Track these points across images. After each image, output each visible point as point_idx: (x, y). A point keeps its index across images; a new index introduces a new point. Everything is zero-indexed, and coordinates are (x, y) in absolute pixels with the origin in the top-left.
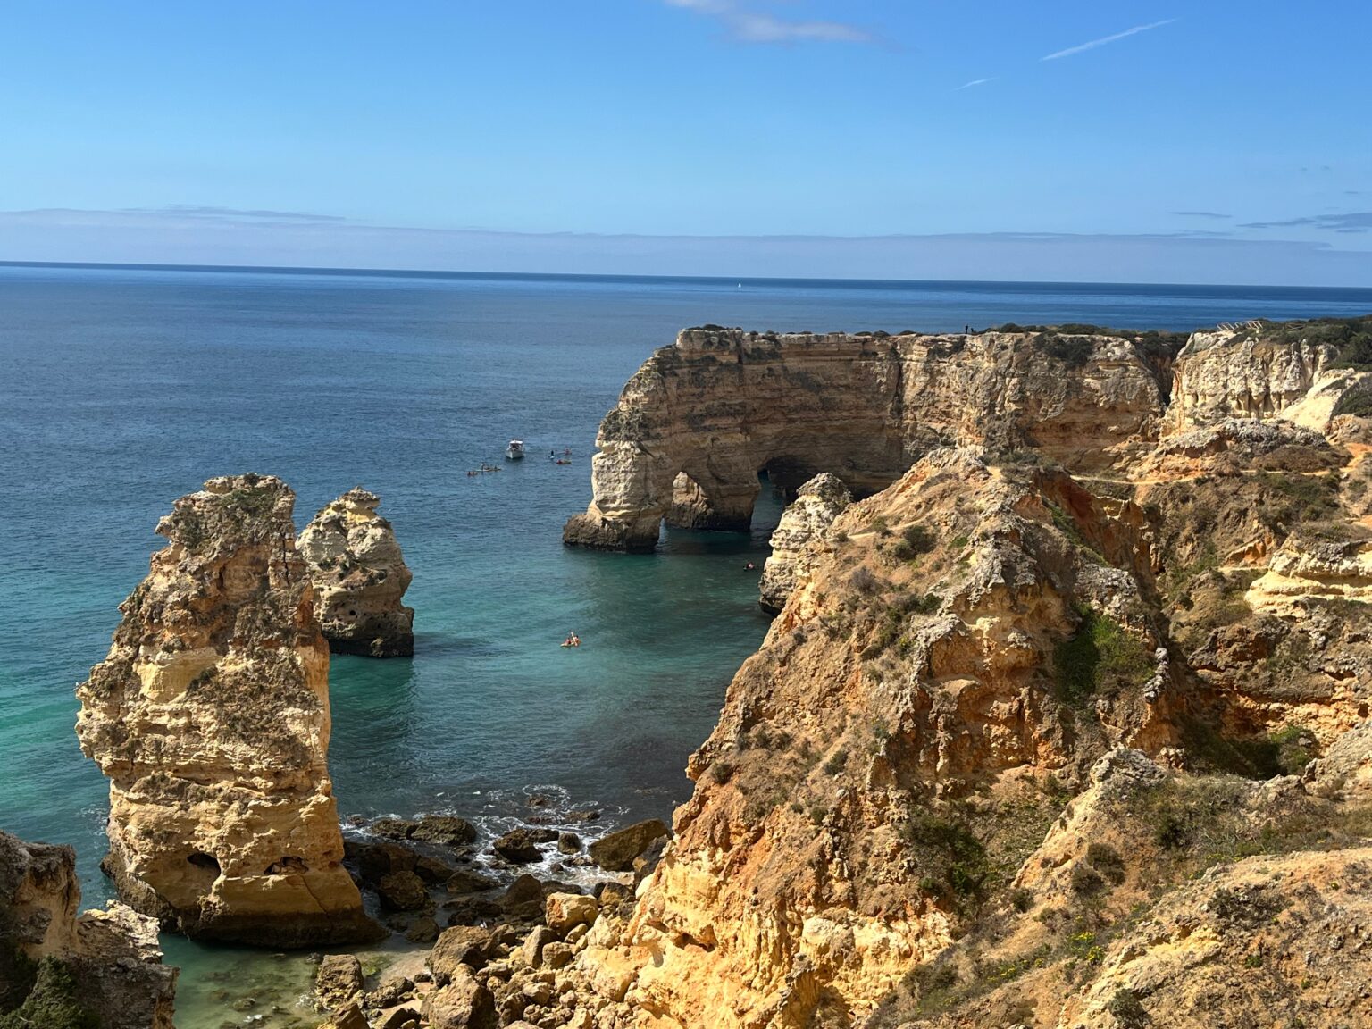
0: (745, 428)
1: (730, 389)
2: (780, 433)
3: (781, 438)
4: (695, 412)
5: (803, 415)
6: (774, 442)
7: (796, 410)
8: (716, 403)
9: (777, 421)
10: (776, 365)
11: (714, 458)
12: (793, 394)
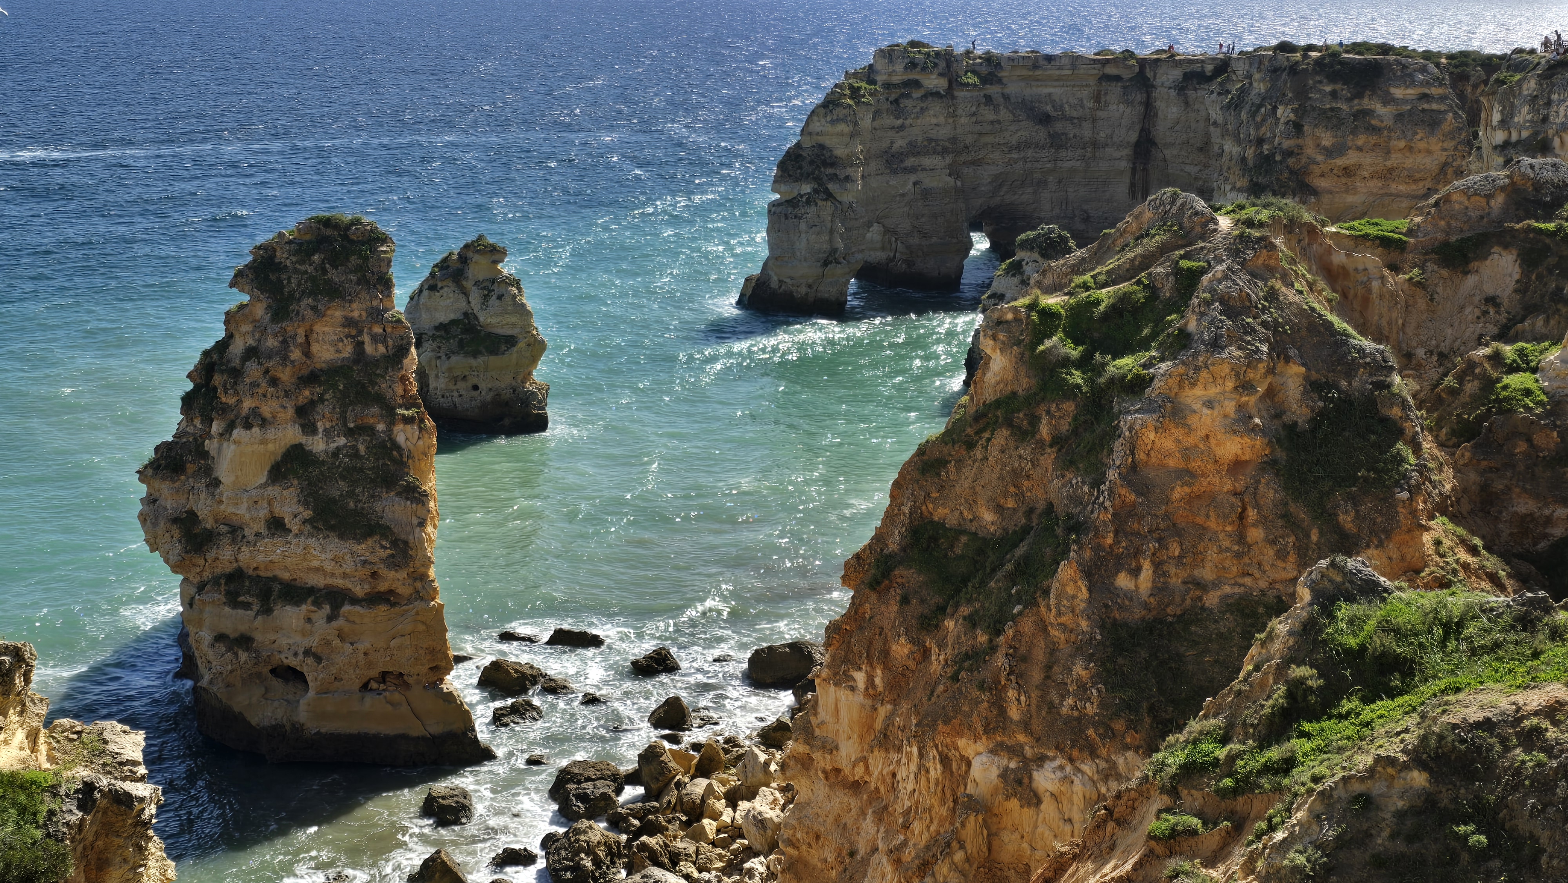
0: (955, 170)
1: (935, 121)
2: (999, 175)
3: (999, 182)
4: (894, 149)
5: (1027, 153)
6: (990, 188)
7: (1018, 148)
8: (920, 138)
9: (994, 162)
10: (995, 91)
12: (1015, 128)
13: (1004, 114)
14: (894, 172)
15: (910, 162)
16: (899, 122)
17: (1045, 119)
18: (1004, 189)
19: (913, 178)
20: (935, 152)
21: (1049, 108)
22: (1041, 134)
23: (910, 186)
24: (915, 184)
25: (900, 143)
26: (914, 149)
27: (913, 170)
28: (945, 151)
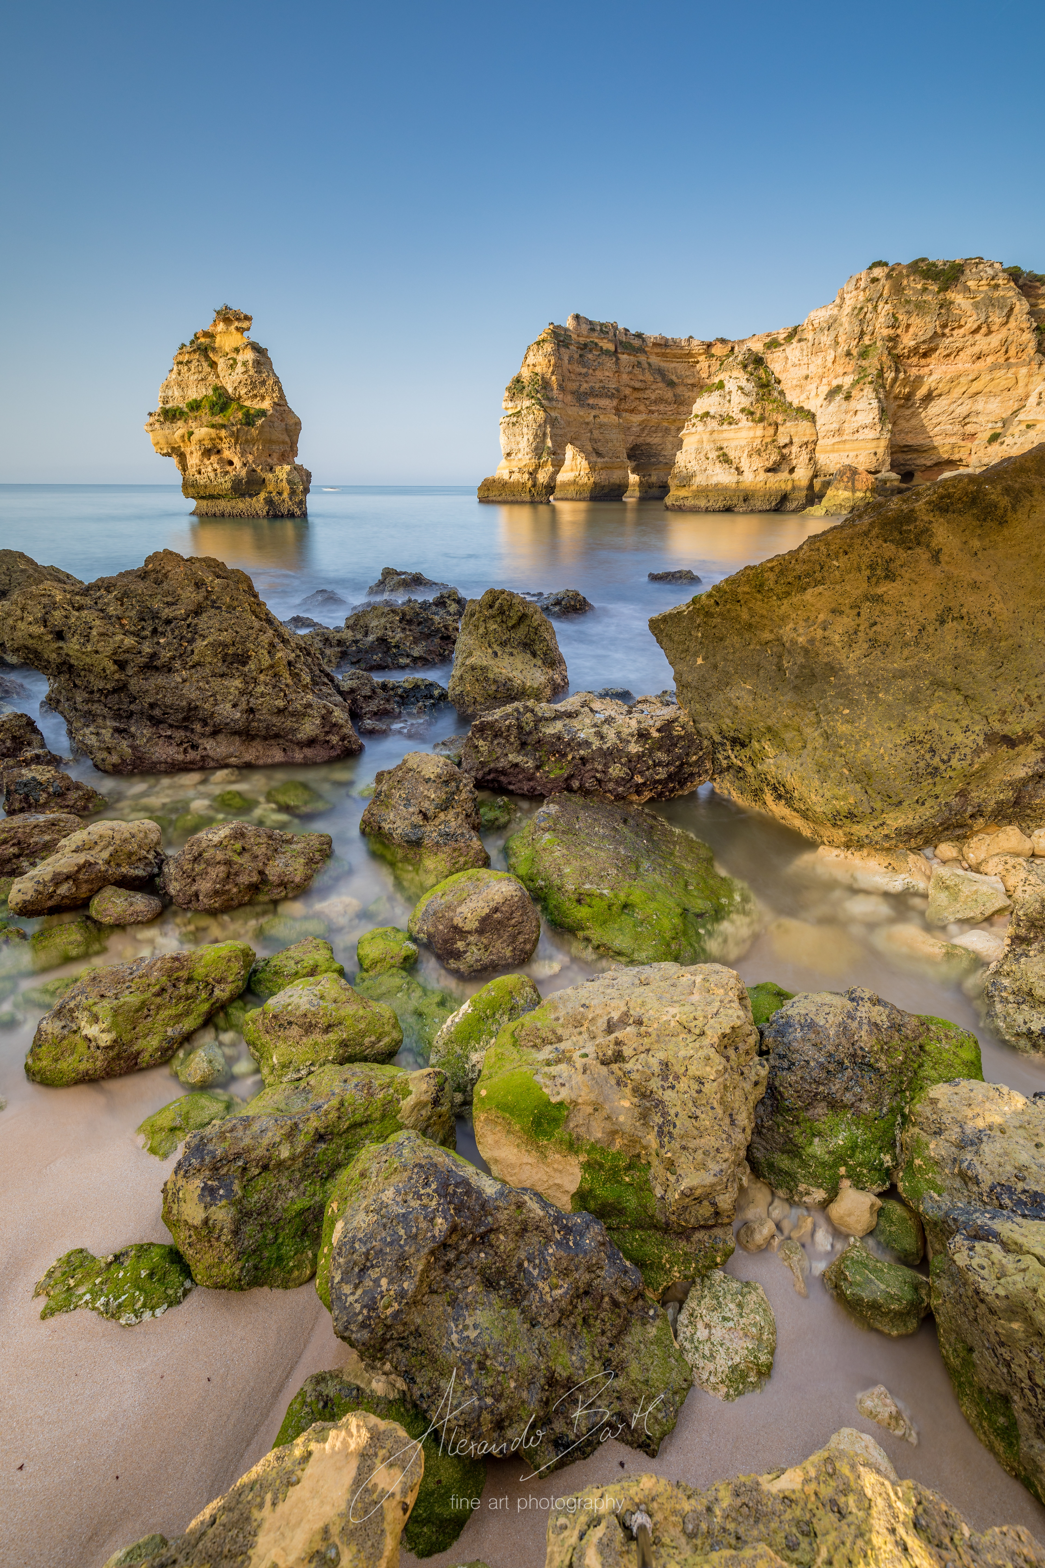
0: (618, 411)
1: (607, 374)
2: (643, 421)
3: (643, 426)
4: (582, 390)
5: (662, 407)
6: (638, 429)
7: (655, 402)
8: (597, 386)
9: (640, 412)
10: (642, 358)
11: (596, 433)
12: (653, 387)
13: (649, 377)
14: (582, 406)
15: (591, 401)
16: (584, 370)
17: (671, 384)
18: (646, 432)
19: (593, 413)
20: (607, 396)
21: (674, 378)
22: (669, 395)
23: (592, 418)
24: (595, 417)
25: (585, 386)
26: (592, 393)
27: (592, 407)
28: (612, 396)
